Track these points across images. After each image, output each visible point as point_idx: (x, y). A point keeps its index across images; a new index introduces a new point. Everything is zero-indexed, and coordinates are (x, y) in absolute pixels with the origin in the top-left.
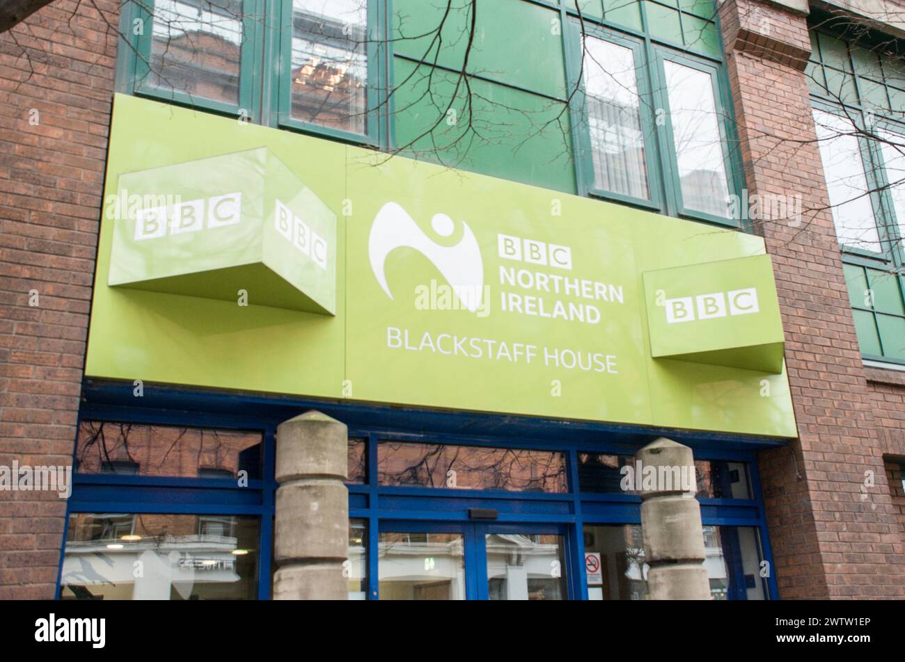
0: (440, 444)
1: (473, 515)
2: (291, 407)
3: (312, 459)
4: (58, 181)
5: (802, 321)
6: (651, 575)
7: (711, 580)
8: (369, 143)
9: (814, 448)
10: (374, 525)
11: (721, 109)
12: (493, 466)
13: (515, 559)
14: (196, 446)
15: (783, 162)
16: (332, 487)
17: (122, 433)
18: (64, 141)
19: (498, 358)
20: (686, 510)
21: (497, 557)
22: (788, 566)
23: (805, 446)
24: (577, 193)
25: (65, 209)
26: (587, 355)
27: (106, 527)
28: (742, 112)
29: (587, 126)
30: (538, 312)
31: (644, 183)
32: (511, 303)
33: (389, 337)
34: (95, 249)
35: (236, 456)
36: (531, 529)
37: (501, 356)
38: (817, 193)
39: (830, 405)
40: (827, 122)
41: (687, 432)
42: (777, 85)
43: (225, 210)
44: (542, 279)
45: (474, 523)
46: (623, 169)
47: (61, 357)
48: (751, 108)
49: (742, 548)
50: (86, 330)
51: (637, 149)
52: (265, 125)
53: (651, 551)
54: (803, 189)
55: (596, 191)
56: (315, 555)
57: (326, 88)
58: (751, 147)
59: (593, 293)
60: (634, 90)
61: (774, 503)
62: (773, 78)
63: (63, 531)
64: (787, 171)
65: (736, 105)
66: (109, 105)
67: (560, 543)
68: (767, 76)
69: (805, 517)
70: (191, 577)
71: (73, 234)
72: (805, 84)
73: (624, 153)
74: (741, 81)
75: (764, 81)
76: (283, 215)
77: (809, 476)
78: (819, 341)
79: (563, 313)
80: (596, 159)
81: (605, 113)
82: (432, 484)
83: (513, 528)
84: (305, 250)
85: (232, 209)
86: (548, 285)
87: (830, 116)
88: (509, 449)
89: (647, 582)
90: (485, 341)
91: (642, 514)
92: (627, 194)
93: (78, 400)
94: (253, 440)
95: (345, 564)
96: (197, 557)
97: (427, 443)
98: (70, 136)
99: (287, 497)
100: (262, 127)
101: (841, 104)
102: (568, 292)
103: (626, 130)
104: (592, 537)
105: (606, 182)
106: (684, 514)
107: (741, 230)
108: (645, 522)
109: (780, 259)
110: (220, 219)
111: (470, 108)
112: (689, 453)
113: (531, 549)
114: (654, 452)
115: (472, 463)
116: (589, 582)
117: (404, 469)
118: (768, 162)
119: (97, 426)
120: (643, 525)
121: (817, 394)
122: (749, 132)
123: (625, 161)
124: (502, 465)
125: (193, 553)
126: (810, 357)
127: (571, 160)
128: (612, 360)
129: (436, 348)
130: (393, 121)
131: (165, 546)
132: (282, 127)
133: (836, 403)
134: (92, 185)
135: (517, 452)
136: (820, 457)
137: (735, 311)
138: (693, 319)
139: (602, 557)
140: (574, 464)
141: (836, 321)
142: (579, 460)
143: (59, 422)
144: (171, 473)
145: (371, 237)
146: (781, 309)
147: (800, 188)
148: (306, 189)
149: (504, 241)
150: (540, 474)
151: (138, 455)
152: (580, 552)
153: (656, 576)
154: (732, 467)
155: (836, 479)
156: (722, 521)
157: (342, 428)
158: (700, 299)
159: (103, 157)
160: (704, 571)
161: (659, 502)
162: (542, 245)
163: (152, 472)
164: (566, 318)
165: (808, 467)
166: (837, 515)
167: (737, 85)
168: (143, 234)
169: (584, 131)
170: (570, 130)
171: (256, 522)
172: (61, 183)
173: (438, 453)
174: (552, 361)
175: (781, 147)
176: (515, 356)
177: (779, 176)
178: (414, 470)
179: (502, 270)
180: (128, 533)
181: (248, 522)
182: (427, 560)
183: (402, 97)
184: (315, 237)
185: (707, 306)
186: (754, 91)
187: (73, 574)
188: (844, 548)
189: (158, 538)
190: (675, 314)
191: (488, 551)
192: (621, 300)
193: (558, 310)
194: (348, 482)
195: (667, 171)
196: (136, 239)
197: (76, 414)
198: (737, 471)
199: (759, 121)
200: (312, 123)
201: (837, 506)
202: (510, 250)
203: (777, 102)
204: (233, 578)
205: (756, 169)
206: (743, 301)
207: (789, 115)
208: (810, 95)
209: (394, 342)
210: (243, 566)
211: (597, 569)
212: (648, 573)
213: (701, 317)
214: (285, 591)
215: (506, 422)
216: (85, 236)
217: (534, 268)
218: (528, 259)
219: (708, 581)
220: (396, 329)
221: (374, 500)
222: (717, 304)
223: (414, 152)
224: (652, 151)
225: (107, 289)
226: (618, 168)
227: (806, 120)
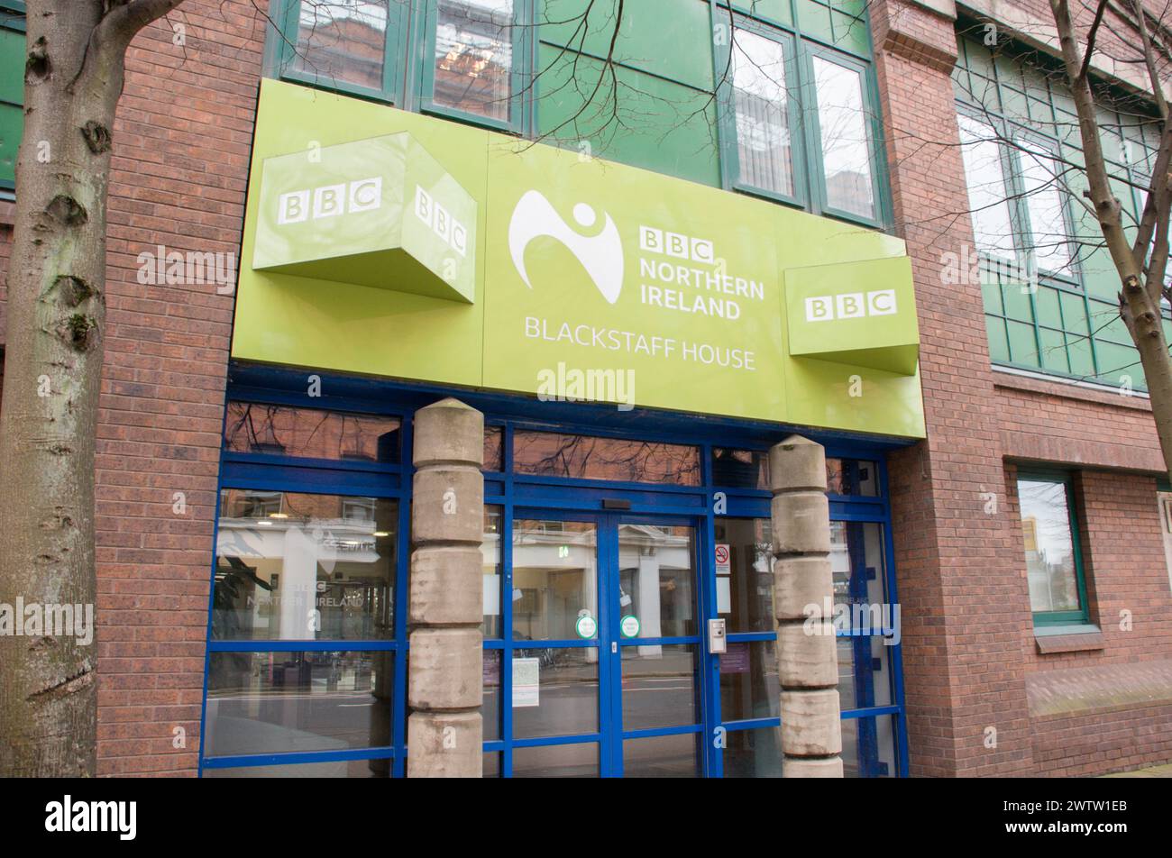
0: (577, 435)
1: (606, 505)
2: (427, 394)
3: (448, 445)
4: (207, 165)
5: (938, 325)
6: (778, 566)
7: (834, 573)
8: (511, 130)
9: (941, 450)
10: (509, 511)
11: (869, 109)
12: (629, 460)
13: (647, 551)
14: (338, 431)
15: (927, 165)
16: (468, 473)
17: (269, 417)
18: (211, 126)
19: (636, 350)
20: (816, 505)
21: (629, 547)
22: (907, 559)
23: (932, 446)
24: (721, 188)
25: (214, 192)
26: (726, 352)
27: (256, 504)
28: (889, 112)
29: (733, 117)
30: (678, 305)
31: (790, 181)
32: (649, 296)
33: (528, 326)
34: (240, 232)
35: (376, 441)
36: (664, 519)
37: (639, 349)
38: (958, 197)
39: (958, 407)
40: (969, 127)
41: (820, 430)
42: (924, 88)
43: (365, 195)
44: (683, 273)
45: (608, 513)
46: (769, 166)
47: (209, 339)
48: (898, 109)
49: (866, 543)
50: (232, 313)
51: (784, 147)
52: (408, 110)
53: (779, 544)
54: (945, 193)
55: (741, 185)
56: (451, 538)
57: (471, 74)
58: (897, 149)
59: (733, 289)
60: (782, 84)
61: (899, 500)
62: (920, 80)
63: (215, 504)
64: (930, 173)
65: (883, 105)
66: (256, 89)
67: (691, 535)
68: (915, 78)
69: (927, 514)
70: (335, 557)
71: (220, 218)
72: (951, 89)
73: (771, 151)
74: (889, 81)
75: (911, 83)
76: (424, 201)
77: (933, 476)
78: (952, 344)
79: (703, 307)
80: (742, 157)
81: (753, 108)
82: (568, 474)
83: (645, 518)
84: (445, 237)
85: (373, 193)
86: (688, 278)
87: (974, 122)
88: (645, 442)
89: (773, 574)
90: (623, 333)
91: (772, 509)
92: (772, 190)
93: (225, 380)
94: (391, 426)
95: (481, 548)
96: (342, 538)
97: (563, 434)
98: (219, 121)
99: (423, 483)
100: (404, 112)
101: (984, 110)
102: (708, 287)
103: (773, 127)
104: (723, 530)
105: (751, 178)
106: (813, 509)
107: (883, 231)
108: (774, 517)
109: (919, 262)
110: (362, 204)
111: (615, 96)
112: (821, 450)
113: (664, 541)
114: (787, 448)
115: (609, 456)
116: (718, 572)
117: (541, 460)
118: (913, 164)
119: (245, 407)
120: (772, 519)
121: (947, 396)
122: (896, 133)
123: (772, 159)
124: (638, 458)
125: (335, 533)
126: (943, 361)
127: (716, 152)
128: (749, 357)
129: (574, 339)
130: (537, 107)
131: (309, 526)
132: (424, 113)
133: (964, 406)
134: (239, 169)
135: (653, 446)
136: (945, 458)
137: (873, 312)
138: (832, 318)
139: (731, 549)
140: (708, 459)
141: (970, 326)
142: (713, 455)
143: (208, 401)
144: (315, 455)
145: (512, 225)
146: (918, 311)
147: (942, 192)
148: (447, 176)
149: (645, 233)
150: (674, 469)
151: (284, 438)
152: (710, 541)
153: (782, 567)
154: (862, 465)
155: (958, 478)
156: (848, 517)
157: (479, 416)
158: (840, 298)
159: (249, 141)
160: (828, 563)
161: (789, 498)
162: (684, 239)
163: (297, 454)
164: (705, 312)
165: (934, 466)
166: (957, 512)
167: (886, 85)
168: (287, 218)
169: (731, 124)
170: (717, 121)
171: (394, 505)
172: (210, 167)
173: (574, 446)
174: (690, 355)
175: (925, 150)
176: (653, 350)
177: (922, 178)
178: (551, 460)
179: (644, 262)
180: (277, 512)
181: (386, 505)
182: (561, 548)
183: (546, 82)
184: (455, 224)
185: (846, 306)
186: (902, 93)
187: (227, 545)
188: (960, 543)
189: (304, 518)
190: (815, 312)
191: (620, 542)
192: (761, 296)
193: (699, 304)
194: (482, 469)
195: (812, 168)
196: (279, 223)
197: (224, 394)
198: (866, 469)
199: (905, 122)
200: (456, 109)
201: (957, 504)
202: (652, 243)
203: (923, 105)
204: (373, 558)
205: (901, 171)
206: (882, 302)
207: (935, 119)
208: (956, 99)
209: (532, 331)
210: (383, 547)
211: (726, 560)
212: (774, 565)
213: (840, 317)
214: (422, 571)
215: (642, 415)
216: (231, 220)
217: (676, 262)
218: (669, 252)
219: (831, 575)
220: (535, 319)
221: (509, 487)
222: (856, 304)
223: (556, 140)
224: (799, 146)
225: (251, 271)
226: (764, 165)
227: (951, 124)
